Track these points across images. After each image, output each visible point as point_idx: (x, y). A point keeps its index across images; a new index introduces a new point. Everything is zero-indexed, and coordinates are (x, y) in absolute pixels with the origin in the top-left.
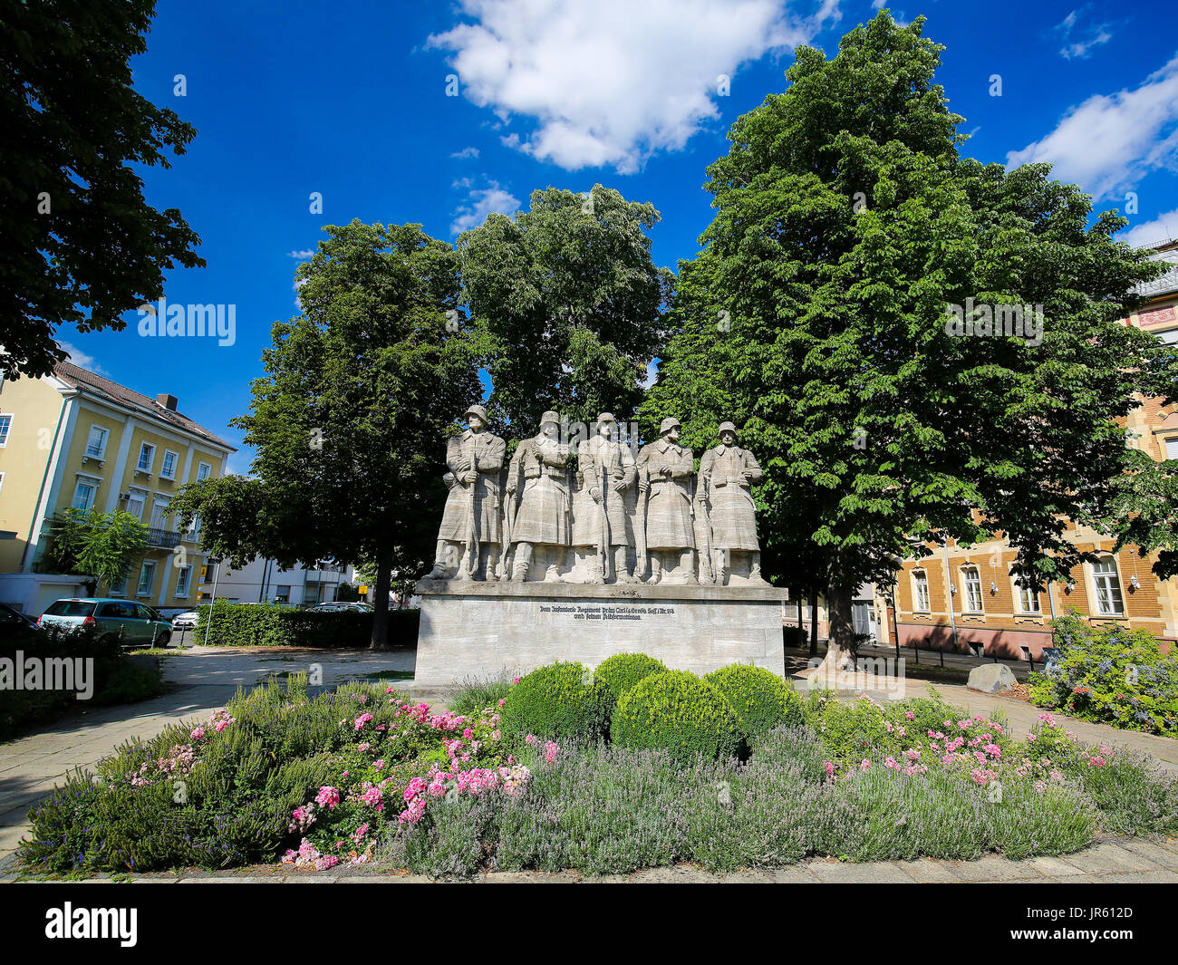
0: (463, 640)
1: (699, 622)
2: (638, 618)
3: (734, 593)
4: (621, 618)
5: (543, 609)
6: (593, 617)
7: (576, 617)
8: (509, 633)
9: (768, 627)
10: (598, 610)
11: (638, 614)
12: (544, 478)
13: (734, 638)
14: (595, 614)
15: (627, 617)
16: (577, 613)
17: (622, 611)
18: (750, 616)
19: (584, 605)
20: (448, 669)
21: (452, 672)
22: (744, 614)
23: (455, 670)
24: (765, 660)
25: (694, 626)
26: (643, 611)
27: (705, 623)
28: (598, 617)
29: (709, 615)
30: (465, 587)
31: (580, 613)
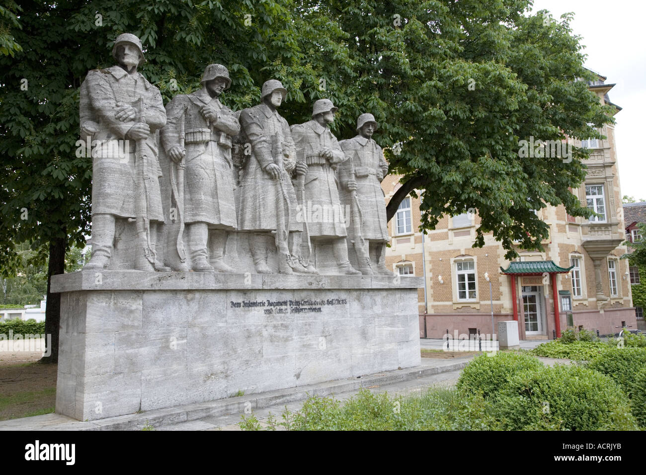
1: (365, 312)
2: (320, 310)
4: (306, 310)
5: (234, 305)
6: (281, 311)
7: (266, 311)
9: (410, 312)
10: (285, 304)
11: (319, 306)
12: (213, 145)
15: (311, 310)
16: (266, 308)
17: (305, 303)
19: (273, 297)
24: (408, 344)
26: (323, 302)
28: (286, 311)
30: (149, 279)
31: (269, 308)
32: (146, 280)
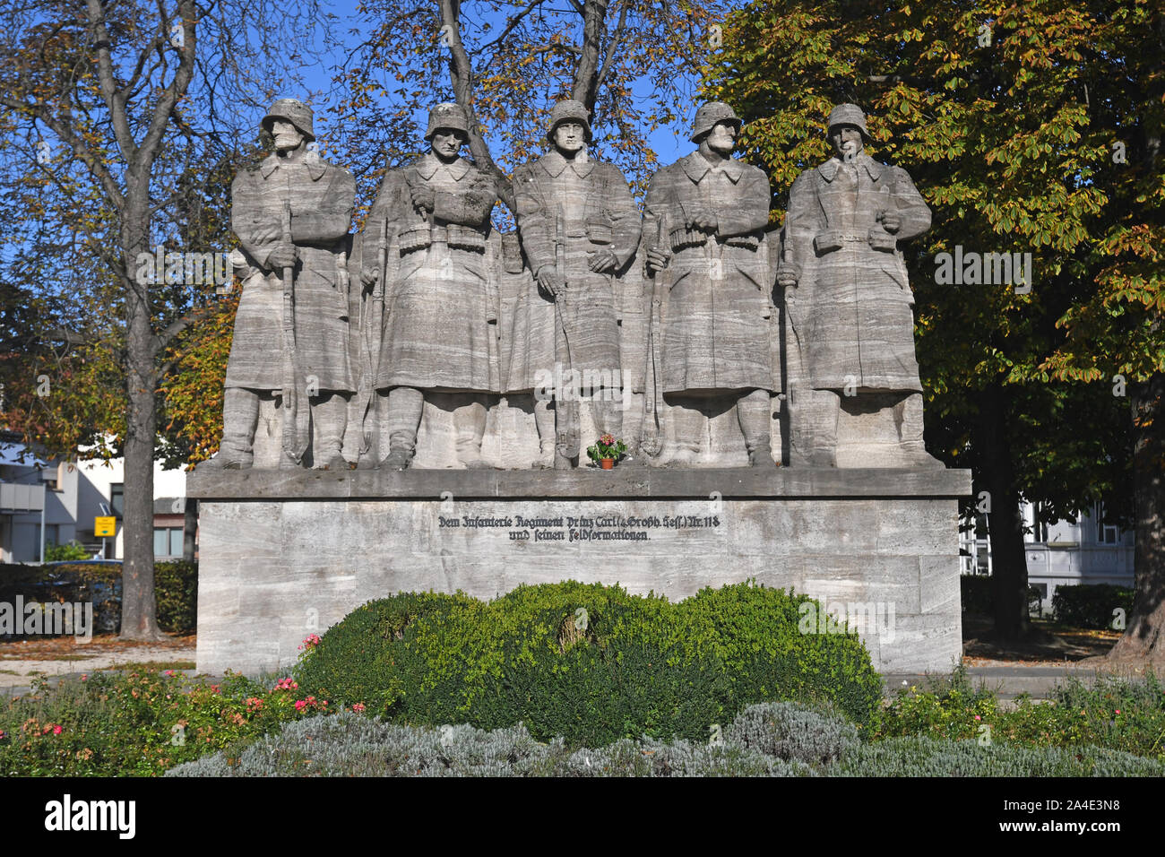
0: (285, 587)
1: (774, 544)
2: (643, 536)
3: (849, 482)
4: (607, 536)
5: (445, 523)
6: (550, 536)
7: (513, 536)
8: (378, 571)
9: (927, 551)
10: (558, 522)
11: (641, 529)
12: (438, 250)
13: (852, 576)
14: (553, 529)
15: (620, 535)
16: (513, 529)
17: (607, 523)
18: (887, 530)
19: (530, 510)
20: (261, 644)
21: (268, 650)
22: (872, 526)
23: (277, 645)
24: (919, 621)
25: (764, 551)
26: (651, 522)
27: (788, 545)
28: (559, 536)
29: (795, 528)
30: (284, 481)
31: (521, 529)
32: (278, 483)
